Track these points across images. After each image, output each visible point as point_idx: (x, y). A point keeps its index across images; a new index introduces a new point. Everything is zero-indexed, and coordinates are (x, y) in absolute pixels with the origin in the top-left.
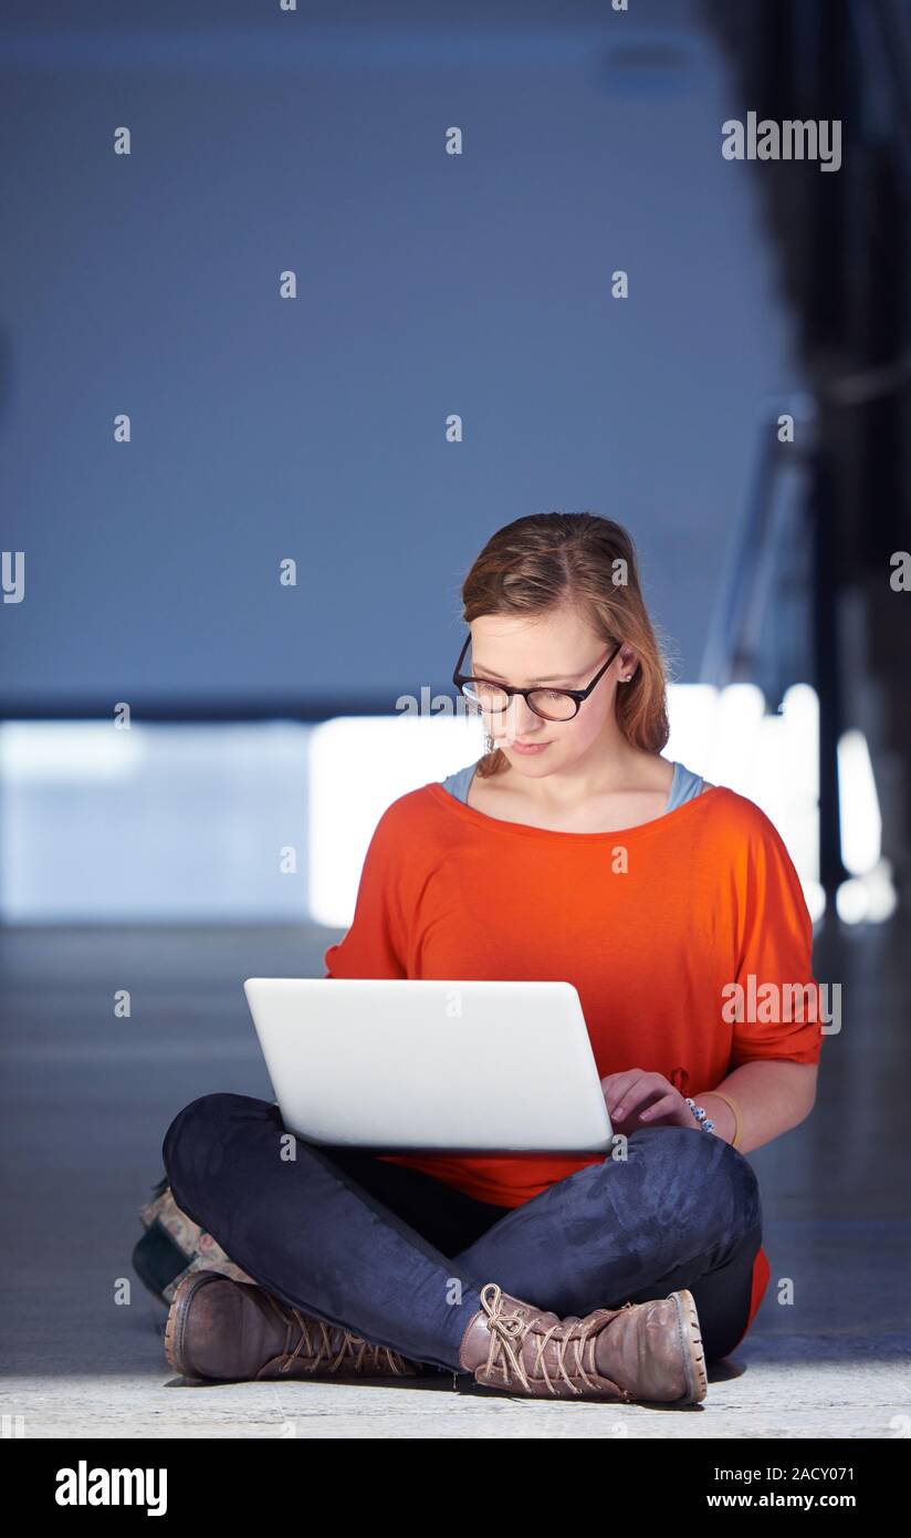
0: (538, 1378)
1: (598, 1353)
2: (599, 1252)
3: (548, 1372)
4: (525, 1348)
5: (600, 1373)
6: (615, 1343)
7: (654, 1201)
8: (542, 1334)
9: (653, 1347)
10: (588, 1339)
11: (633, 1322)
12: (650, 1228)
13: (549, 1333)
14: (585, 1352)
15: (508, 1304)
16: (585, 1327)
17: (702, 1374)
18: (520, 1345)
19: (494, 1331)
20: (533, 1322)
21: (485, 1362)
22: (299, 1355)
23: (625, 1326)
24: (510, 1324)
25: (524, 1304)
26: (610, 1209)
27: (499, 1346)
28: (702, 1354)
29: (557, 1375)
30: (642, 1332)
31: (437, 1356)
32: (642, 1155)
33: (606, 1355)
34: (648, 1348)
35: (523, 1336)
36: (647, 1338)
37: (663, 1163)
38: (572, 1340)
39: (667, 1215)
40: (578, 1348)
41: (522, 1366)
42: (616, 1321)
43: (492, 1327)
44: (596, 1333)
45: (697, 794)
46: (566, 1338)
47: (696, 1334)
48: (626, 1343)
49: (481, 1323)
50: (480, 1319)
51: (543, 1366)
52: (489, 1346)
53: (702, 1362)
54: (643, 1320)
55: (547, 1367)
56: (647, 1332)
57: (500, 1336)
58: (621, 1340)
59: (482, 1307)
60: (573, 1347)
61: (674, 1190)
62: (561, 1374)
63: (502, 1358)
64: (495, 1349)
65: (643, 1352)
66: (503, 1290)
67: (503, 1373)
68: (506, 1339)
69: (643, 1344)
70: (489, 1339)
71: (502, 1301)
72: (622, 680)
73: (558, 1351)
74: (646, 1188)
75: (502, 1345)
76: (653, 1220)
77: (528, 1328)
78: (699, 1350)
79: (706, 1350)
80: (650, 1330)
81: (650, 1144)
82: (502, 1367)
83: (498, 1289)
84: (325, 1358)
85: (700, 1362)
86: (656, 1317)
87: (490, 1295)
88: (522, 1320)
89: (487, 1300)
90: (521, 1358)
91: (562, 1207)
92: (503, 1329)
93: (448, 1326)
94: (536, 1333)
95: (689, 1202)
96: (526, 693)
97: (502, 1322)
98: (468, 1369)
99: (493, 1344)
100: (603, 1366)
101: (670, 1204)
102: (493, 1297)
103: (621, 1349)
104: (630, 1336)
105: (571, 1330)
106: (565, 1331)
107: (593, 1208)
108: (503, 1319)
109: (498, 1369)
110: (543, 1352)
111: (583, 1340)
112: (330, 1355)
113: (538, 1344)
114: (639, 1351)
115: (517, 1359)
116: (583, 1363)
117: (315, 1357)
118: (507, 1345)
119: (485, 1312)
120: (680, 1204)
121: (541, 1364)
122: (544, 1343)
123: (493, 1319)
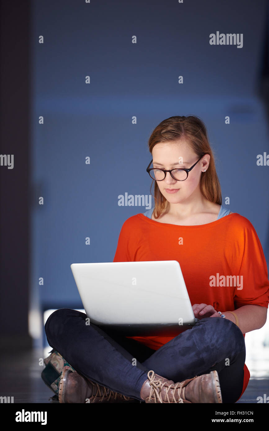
0: (166, 402)
1: (186, 392)
2: (190, 358)
3: (170, 400)
4: (162, 392)
5: (186, 399)
6: (191, 389)
7: (208, 340)
8: (168, 387)
9: (203, 388)
10: (183, 388)
11: (197, 381)
12: (207, 349)
13: (170, 386)
14: (182, 392)
15: (157, 377)
16: (182, 384)
17: (220, 397)
18: (160, 391)
19: (152, 386)
20: (165, 383)
21: (149, 396)
22: (97, 396)
23: (195, 383)
24: (157, 383)
25: (163, 378)
26: (194, 343)
27: (153, 391)
28: (220, 391)
29: (172, 400)
30: (200, 384)
31: (134, 395)
32: (205, 325)
33: (188, 392)
34: (202, 389)
35: (162, 387)
36: (202, 387)
37: (211, 328)
38: (177, 388)
39: (213, 345)
40: (179, 391)
41: (161, 397)
42: (191, 382)
43: (151, 384)
44: (185, 386)
45: (228, 214)
46: (175, 388)
47: (218, 384)
48: (195, 389)
49: (147, 384)
50: (147, 382)
51: (168, 397)
52: (150, 392)
53: (220, 394)
54: (200, 380)
55: (169, 398)
56: (202, 384)
57: (154, 387)
58: (193, 387)
59: (148, 378)
60: (178, 391)
61: (215, 337)
62: (174, 400)
63: (154, 395)
64: (152, 392)
65: (200, 391)
66: (155, 373)
67: (154, 400)
68: (156, 388)
69: (200, 388)
70: (150, 389)
71: (155, 376)
72: (203, 171)
73: (173, 392)
74: (206, 336)
75: (155, 391)
76: (208, 347)
77: (163, 385)
78: (219, 389)
79: (221, 389)
80: (203, 383)
81: (207, 322)
82: (154, 398)
83: (153, 372)
84: (105, 397)
85: (219, 393)
86: (205, 378)
87: (151, 374)
88: (161, 382)
89: (150, 376)
90: (160, 395)
91: (178, 343)
92: (155, 385)
93: (137, 385)
94: (166, 387)
95: (220, 341)
96: (170, 171)
97: (154, 383)
98: (143, 399)
99: (151, 390)
100: (187, 397)
101: (214, 341)
102: (152, 375)
103: (193, 390)
104: (196, 386)
105: (177, 385)
106: (175, 386)
107: (189, 344)
108: (155, 381)
109: (153, 398)
110: (168, 393)
111: (181, 388)
112: (106, 395)
113: (166, 390)
114: (199, 390)
115: (159, 395)
116: (181, 396)
117: (102, 396)
118: (156, 390)
119: (149, 380)
120: (217, 341)
121: (167, 397)
122: (168, 390)
123: (151, 382)
